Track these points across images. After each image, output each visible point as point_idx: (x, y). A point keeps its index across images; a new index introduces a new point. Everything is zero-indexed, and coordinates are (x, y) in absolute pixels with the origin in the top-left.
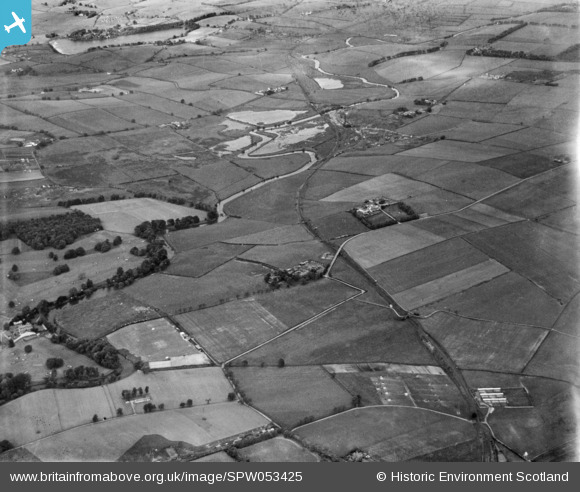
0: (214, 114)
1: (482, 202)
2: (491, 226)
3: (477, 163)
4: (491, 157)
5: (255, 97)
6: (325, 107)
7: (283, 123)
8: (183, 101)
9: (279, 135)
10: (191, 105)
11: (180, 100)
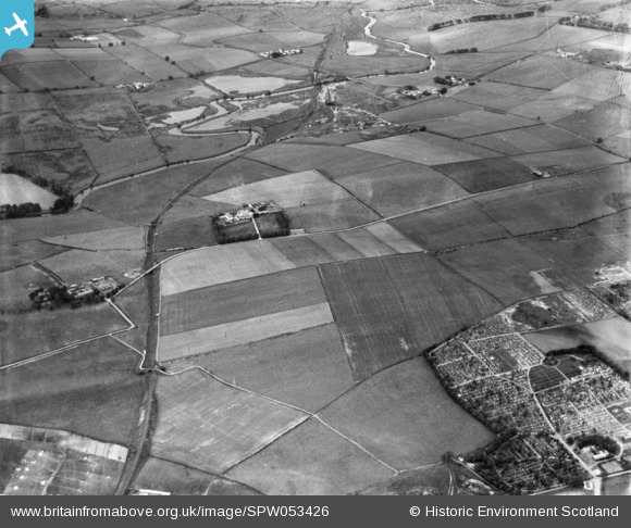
0: (191, 76)
1: (388, 221)
2: (369, 255)
3: (432, 167)
4: (458, 160)
5: (257, 59)
6: (328, 77)
7: (261, 94)
8: (167, 59)
9: (241, 108)
10: (174, 63)
11: (164, 56)
